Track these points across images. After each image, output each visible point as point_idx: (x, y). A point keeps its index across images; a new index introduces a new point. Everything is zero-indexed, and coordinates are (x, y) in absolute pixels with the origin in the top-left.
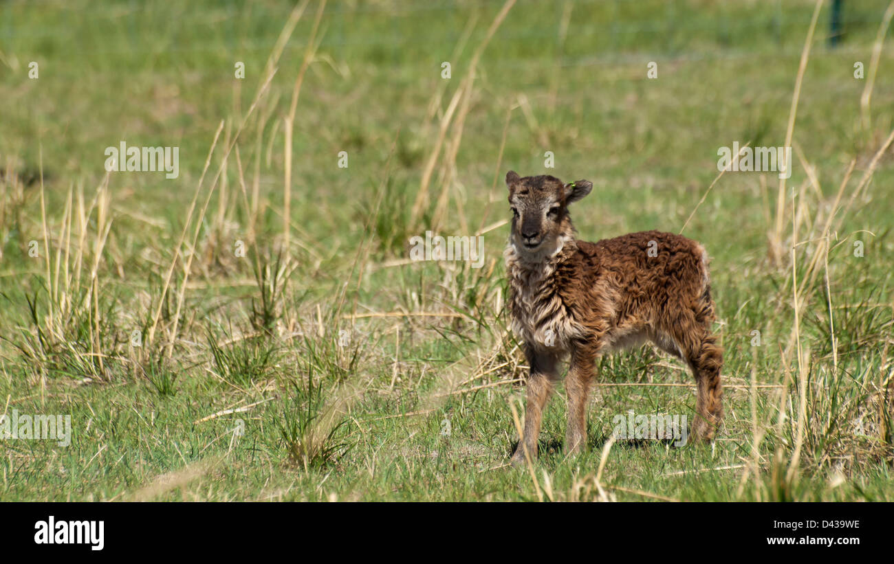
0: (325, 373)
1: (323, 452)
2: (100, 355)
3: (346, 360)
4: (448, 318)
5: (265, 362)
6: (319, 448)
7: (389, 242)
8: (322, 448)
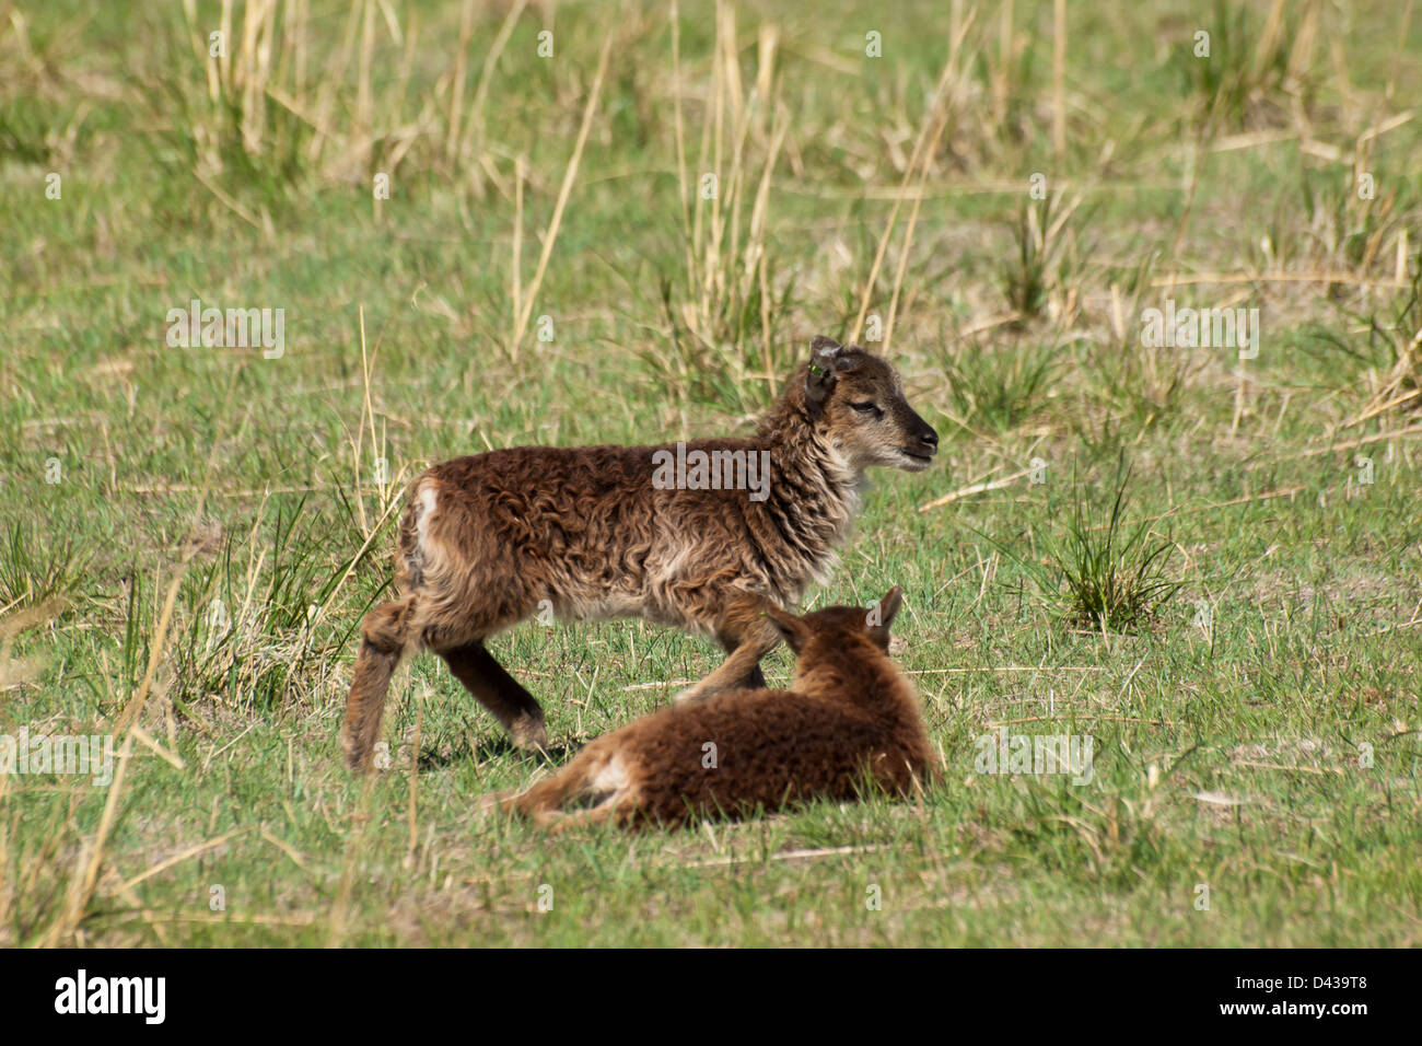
0: (1128, 410)
1: (1132, 598)
2: (770, 376)
3: (1161, 386)
4: (1320, 283)
5: (1032, 388)
6: (1124, 591)
7: (1220, 99)
8: (1129, 592)
